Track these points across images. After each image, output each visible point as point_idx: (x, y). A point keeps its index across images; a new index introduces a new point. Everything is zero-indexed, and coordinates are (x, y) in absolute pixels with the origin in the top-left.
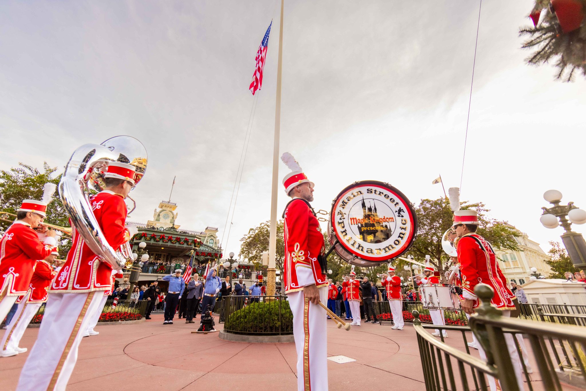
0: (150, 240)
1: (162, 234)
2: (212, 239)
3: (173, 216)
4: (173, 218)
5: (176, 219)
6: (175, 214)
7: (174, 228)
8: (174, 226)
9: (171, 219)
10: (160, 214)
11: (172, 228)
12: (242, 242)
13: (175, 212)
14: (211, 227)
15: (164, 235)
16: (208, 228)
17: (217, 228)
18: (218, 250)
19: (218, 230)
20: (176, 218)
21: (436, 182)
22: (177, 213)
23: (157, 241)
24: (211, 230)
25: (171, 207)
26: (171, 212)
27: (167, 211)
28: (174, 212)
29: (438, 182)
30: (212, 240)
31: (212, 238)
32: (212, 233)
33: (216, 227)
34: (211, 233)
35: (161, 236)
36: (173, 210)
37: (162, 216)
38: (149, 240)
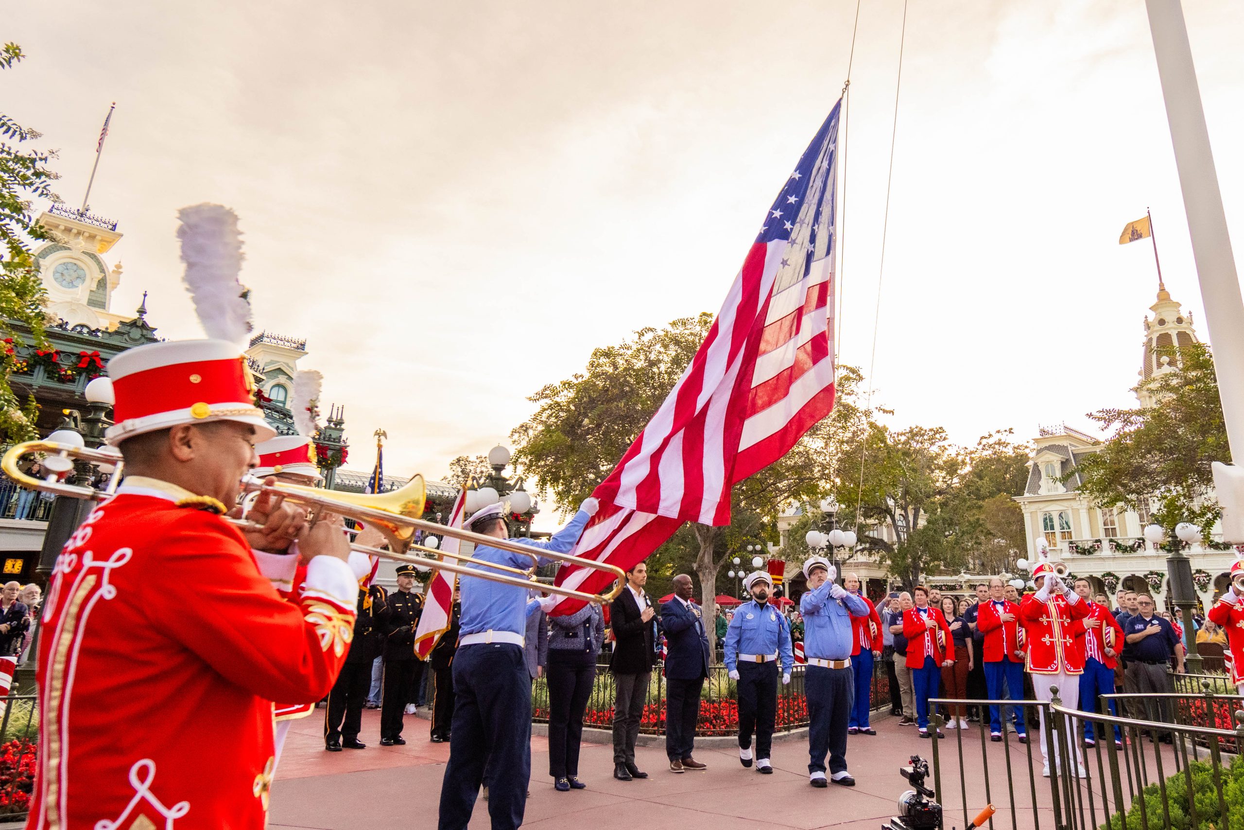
0: (30, 373)
1: (89, 350)
2: (279, 385)
3: (100, 276)
4: (102, 284)
5: (114, 288)
6: (110, 267)
7: (144, 326)
8: (145, 316)
9: (94, 287)
10: (42, 262)
11: (134, 324)
12: (536, 407)
13: (109, 258)
14: (275, 334)
15: (96, 355)
16: (265, 339)
17: (302, 340)
18: (328, 432)
19: (306, 350)
20: (115, 285)
21: (1133, 233)
22: (119, 267)
23: (63, 380)
24: (277, 348)
25: (92, 237)
26: (93, 256)
27: (75, 253)
28: (104, 257)
29: (1140, 236)
30: (282, 391)
31: (282, 379)
32: (281, 361)
33: (299, 336)
34: (275, 359)
35: (80, 356)
36: (102, 251)
37: (51, 270)
38: (25, 373)
